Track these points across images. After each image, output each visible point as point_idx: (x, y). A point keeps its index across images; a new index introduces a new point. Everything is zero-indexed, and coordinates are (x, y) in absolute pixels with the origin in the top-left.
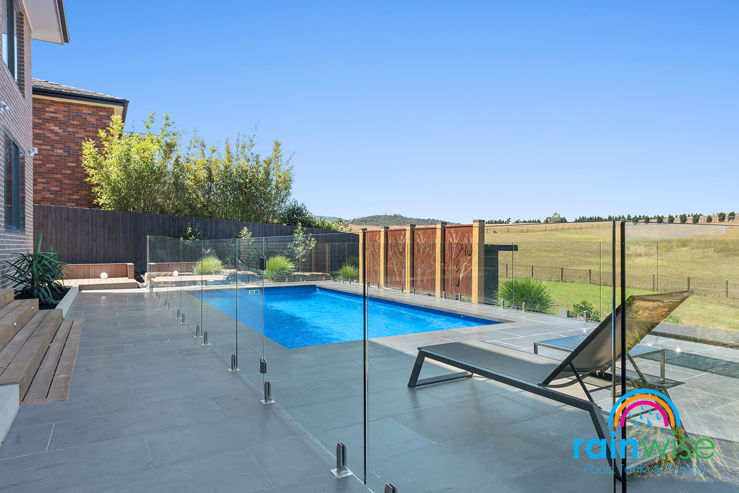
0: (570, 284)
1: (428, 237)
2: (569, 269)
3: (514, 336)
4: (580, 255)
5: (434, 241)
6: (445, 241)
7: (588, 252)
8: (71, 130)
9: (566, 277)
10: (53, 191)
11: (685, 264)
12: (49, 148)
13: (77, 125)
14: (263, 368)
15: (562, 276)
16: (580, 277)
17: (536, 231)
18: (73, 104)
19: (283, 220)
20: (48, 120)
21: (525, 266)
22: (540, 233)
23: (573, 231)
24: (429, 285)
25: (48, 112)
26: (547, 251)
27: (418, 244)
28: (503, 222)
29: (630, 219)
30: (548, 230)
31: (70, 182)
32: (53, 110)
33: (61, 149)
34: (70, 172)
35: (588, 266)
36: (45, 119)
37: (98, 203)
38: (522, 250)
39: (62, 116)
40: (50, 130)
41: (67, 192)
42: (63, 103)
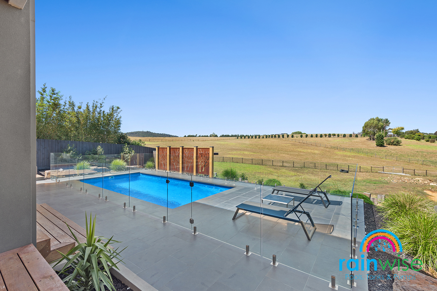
1: (190, 152)
3: (242, 194)
4: (226, 151)
7: (228, 149)
11: (259, 154)
14: (192, 221)
22: (210, 141)
23: (221, 141)
24: (190, 170)
28: (195, 136)
29: (239, 136)
30: (212, 140)
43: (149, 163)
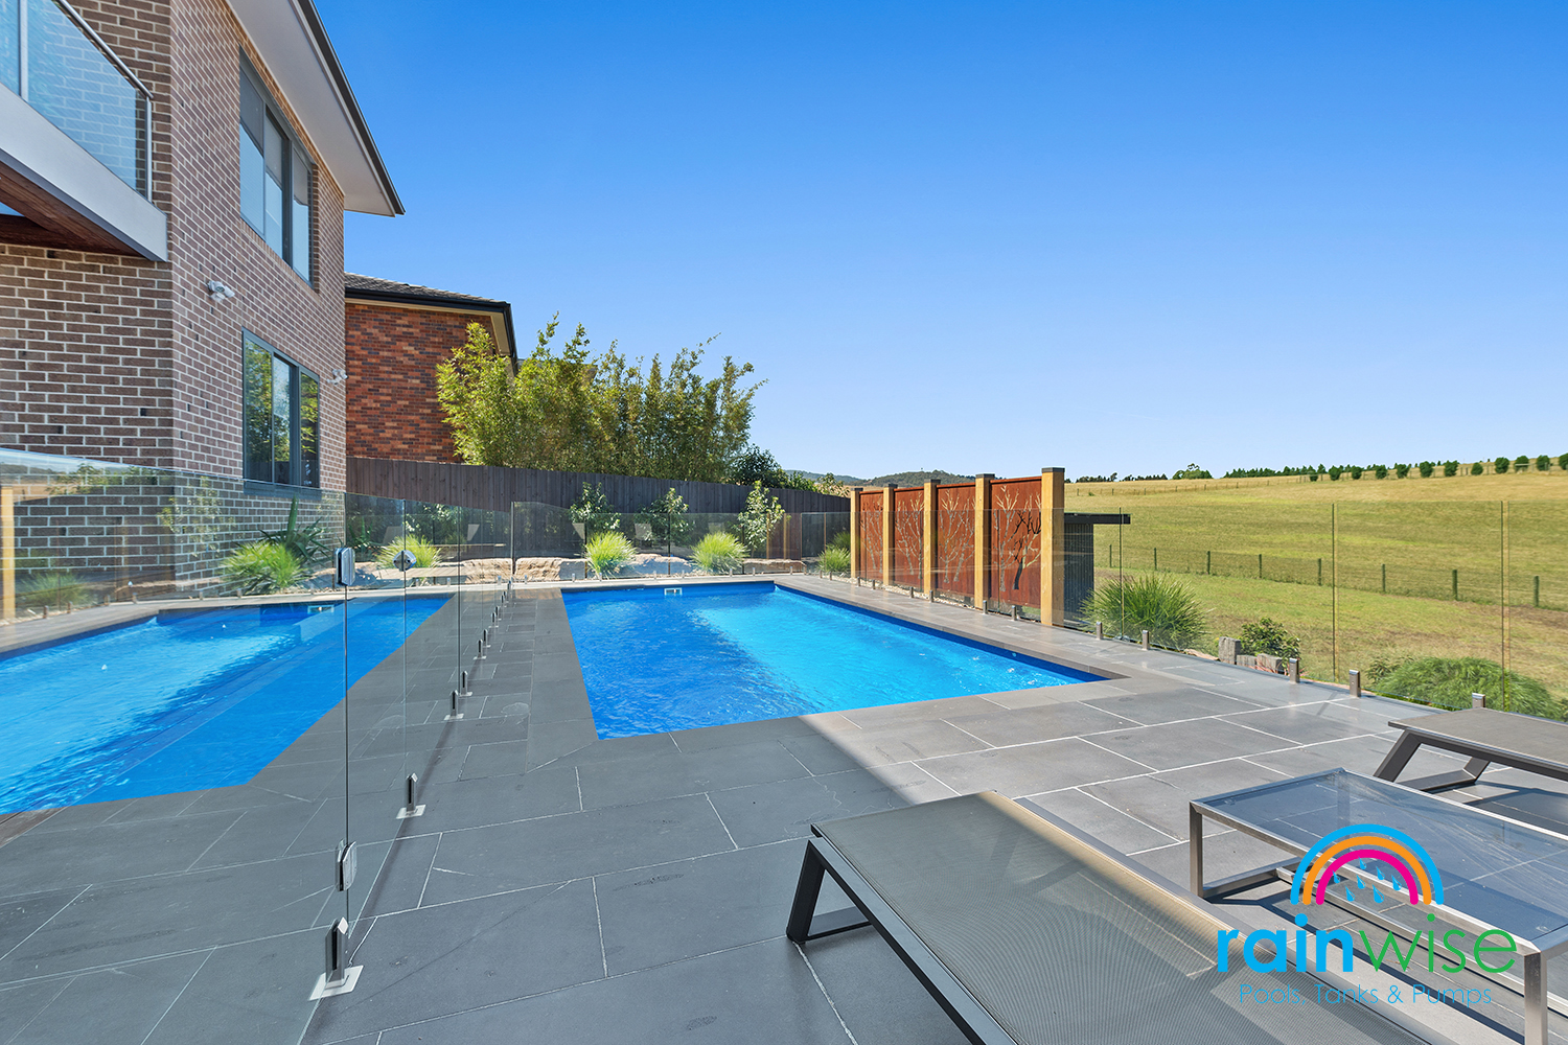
0: (1224, 578)
1: (963, 501)
2: (1220, 554)
3: (1127, 724)
4: (1239, 530)
5: (972, 507)
6: (990, 508)
7: (1251, 524)
8: (431, 350)
9: (1216, 565)
10: (406, 439)
11: (1439, 545)
12: (401, 377)
13: (439, 343)
15: (1209, 565)
16: (1241, 567)
17: (1160, 492)
18: (434, 313)
19: (738, 476)
20: (399, 338)
21: (1141, 547)
22: (1166, 495)
23: (1224, 491)
24: (963, 583)
25: (399, 326)
26: (1181, 524)
27: (944, 512)
28: (1104, 480)
29: (1324, 472)
30: (1180, 491)
31: (429, 425)
32: (407, 323)
33: (417, 378)
34: (429, 411)
35: (1253, 548)
36: (395, 336)
37: (461, 455)
38: (1137, 522)
39: (418, 330)
40: (402, 351)
41: (426, 440)
42: (420, 312)
43: (834, 554)
